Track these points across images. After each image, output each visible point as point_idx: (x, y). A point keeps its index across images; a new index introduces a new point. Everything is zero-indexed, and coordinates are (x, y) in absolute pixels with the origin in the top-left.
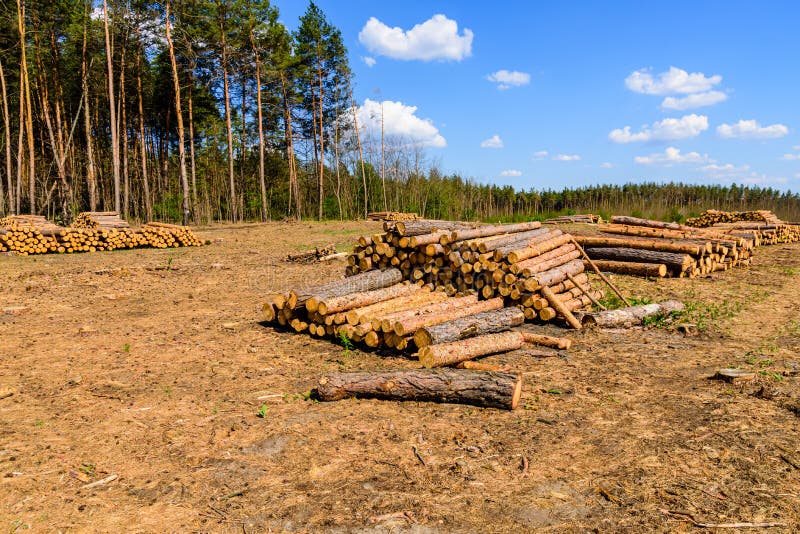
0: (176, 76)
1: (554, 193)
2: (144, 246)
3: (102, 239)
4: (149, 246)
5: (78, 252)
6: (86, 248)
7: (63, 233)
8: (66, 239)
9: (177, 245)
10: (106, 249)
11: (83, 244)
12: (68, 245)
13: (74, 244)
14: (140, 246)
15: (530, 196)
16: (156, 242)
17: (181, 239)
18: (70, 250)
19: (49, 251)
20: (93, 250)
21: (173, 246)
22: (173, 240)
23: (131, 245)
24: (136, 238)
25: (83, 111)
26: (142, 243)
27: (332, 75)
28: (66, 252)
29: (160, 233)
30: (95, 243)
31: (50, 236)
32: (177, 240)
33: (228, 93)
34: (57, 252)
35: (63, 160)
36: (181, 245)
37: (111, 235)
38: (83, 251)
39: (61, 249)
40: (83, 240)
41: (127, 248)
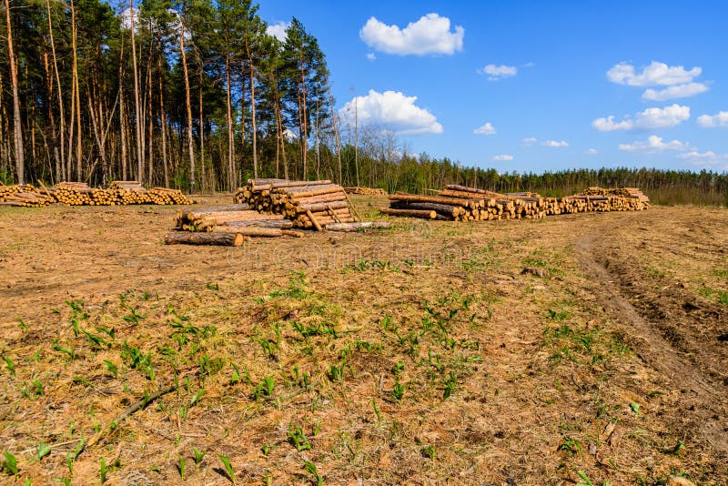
0: (187, 79)
1: (535, 176)
2: (149, 203)
3: (119, 197)
4: (152, 203)
5: (103, 205)
6: (108, 202)
7: (93, 192)
8: (95, 196)
9: (172, 203)
10: (122, 203)
11: (107, 200)
12: (96, 200)
13: (100, 200)
14: (145, 203)
15: (512, 178)
16: (157, 200)
17: (175, 199)
18: (98, 204)
19: (84, 204)
20: (113, 204)
21: (169, 204)
22: (169, 199)
23: (139, 202)
24: (143, 197)
25: (118, 105)
26: (147, 200)
27: (313, 75)
28: (95, 205)
29: (160, 194)
30: (115, 200)
31: (85, 193)
32: (172, 199)
33: (233, 91)
34: (89, 204)
35: (103, 142)
36: (175, 203)
37: (126, 195)
38: (107, 205)
39: (92, 203)
40: (106, 197)
41: (137, 203)
